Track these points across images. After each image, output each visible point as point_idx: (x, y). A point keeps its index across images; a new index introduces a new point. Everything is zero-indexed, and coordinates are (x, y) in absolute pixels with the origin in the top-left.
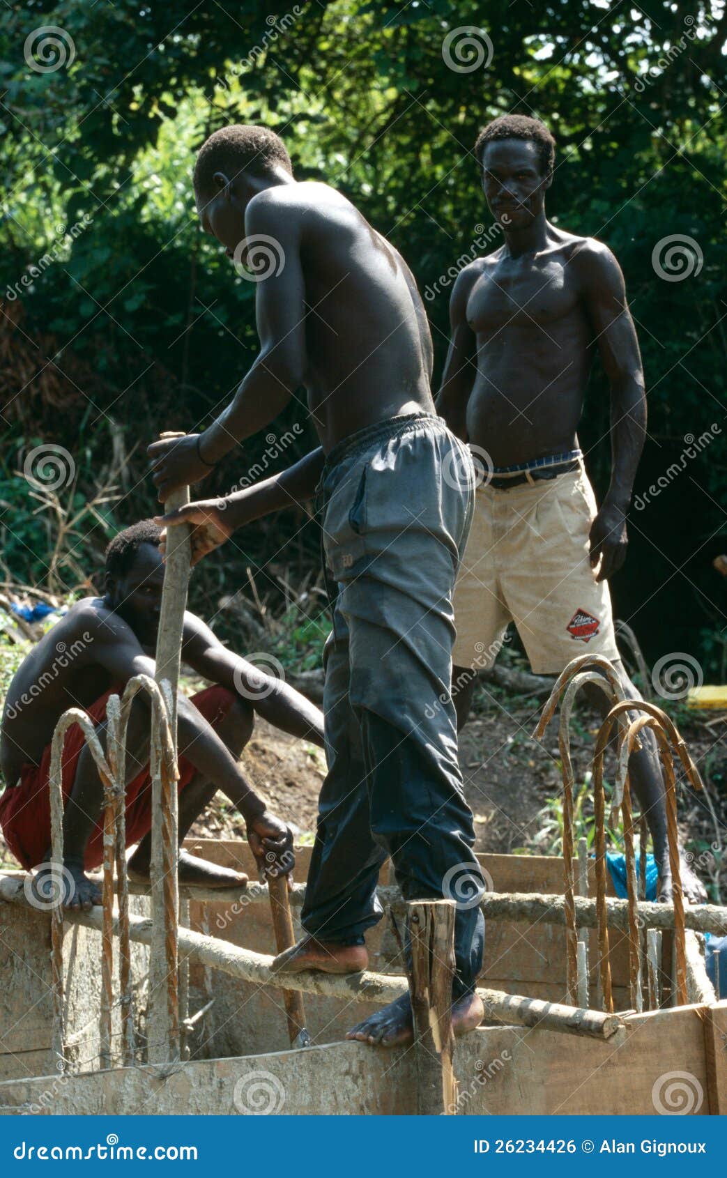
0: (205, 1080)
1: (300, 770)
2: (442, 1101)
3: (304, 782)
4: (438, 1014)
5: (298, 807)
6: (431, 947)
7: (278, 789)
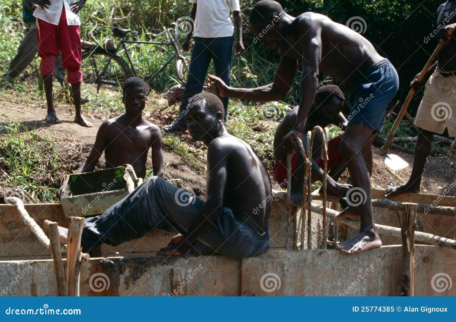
0: (334, 256)
1: (383, 169)
2: (409, 267)
3: (383, 172)
4: (409, 239)
5: (381, 180)
6: (409, 218)
7: (375, 174)
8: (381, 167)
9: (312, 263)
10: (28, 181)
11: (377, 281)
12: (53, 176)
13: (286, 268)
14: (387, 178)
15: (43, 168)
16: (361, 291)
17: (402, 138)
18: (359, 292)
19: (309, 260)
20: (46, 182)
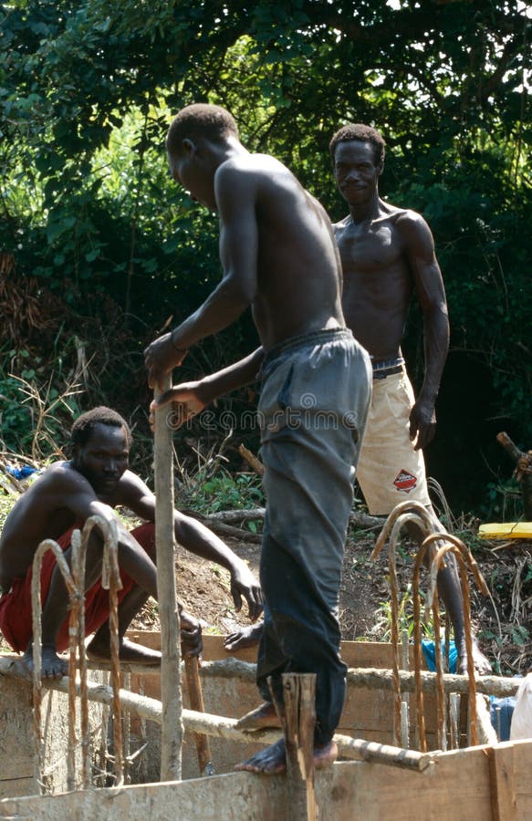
0: (141, 799)
1: (208, 582)
4: (303, 752)
5: (207, 608)
6: (299, 706)
7: (192, 595)
8: (204, 578)
14: (220, 602)
17: (244, 511)
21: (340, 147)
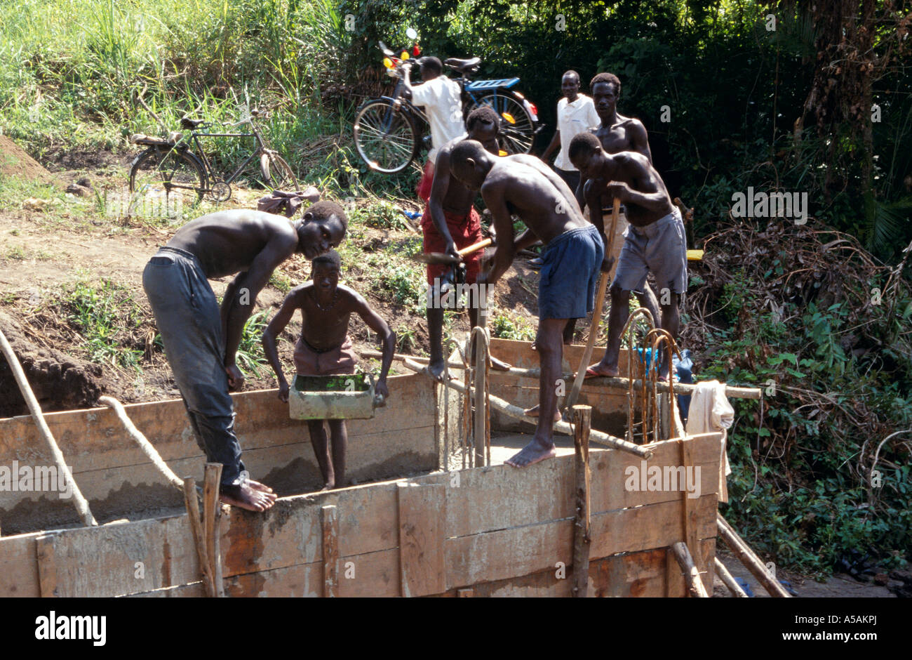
2: (585, 479)
4: (584, 448)
6: (582, 424)
9: (476, 483)
10: (106, 343)
11: (548, 496)
12: (136, 334)
13: (447, 493)
15: (122, 325)
16: (531, 509)
18: (529, 511)
19: (473, 481)
20: (128, 343)
21: (596, 85)
